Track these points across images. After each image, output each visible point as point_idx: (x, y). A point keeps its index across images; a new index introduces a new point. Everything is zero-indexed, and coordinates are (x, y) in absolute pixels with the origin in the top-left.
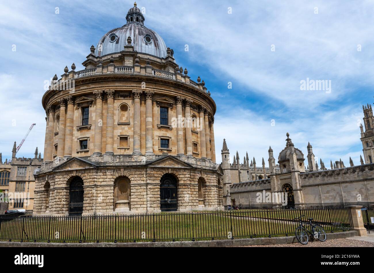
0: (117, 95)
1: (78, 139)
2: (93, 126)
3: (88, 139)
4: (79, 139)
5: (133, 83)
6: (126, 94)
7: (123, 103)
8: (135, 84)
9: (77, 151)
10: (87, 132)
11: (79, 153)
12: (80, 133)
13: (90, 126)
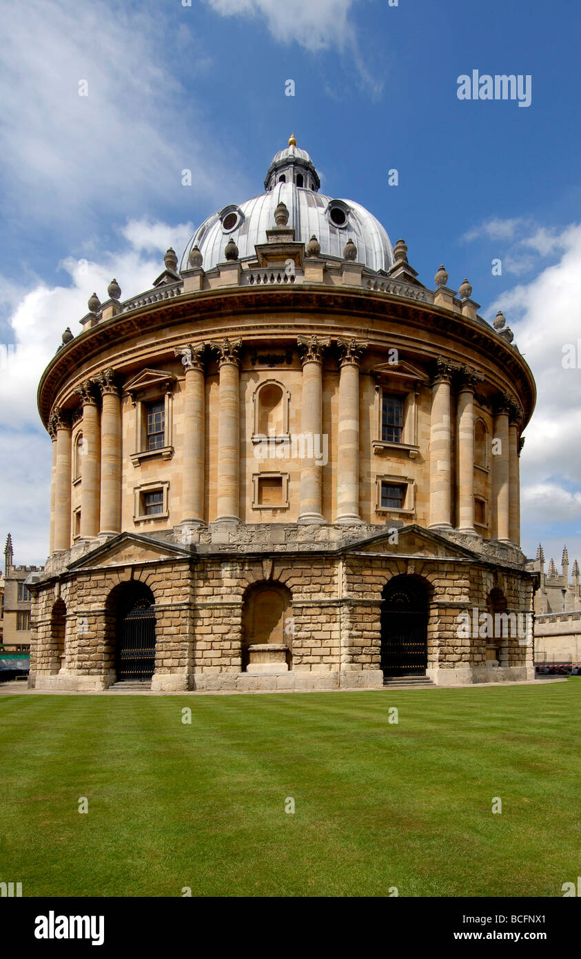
0: (249, 358)
1: (136, 488)
2: (178, 450)
3: (166, 486)
4: (139, 488)
5: (302, 317)
6: (278, 353)
7: (268, 380)
8: (308, 320)
9: (136, 520)
10: (162, 469)
11: (142, 524)
12: (142, 471)
13: (169, 449)
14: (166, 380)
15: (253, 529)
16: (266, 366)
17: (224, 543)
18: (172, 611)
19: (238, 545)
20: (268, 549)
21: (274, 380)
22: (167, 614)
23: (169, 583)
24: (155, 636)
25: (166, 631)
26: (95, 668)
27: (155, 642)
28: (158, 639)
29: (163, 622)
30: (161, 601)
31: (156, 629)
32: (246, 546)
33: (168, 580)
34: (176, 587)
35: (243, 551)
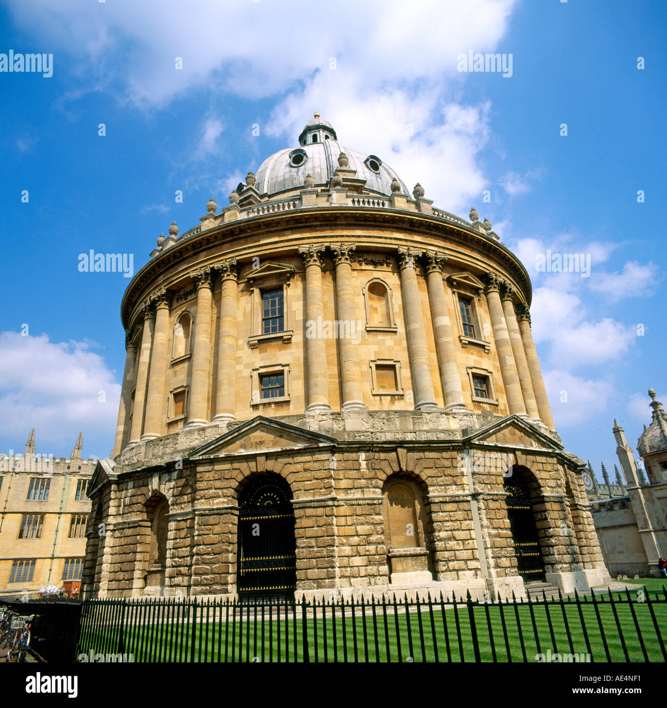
3: (286, 369)
5: (397, 233)
6: (380, 258)
7: (374, 278)
8: (402, 235)
14: (288, 272)
15: (384, 415)
16: (371, 266)
17: (358, 430)
18: (314, 507)
19: (372, 433)
20: (399, 437)
21: (379, 279)
22: (309, 512)
23: (308, 474)
24: (294, 540)
25: (309, 532)
26: (217, 584)
27: (295, 547)
28: (299, 542)
29: (305, 522)
30: (300, 497)
31: (296, 531)
32: (379, 434)
33: (306, 470)
34: (317, 479)
35: (377, 439)
